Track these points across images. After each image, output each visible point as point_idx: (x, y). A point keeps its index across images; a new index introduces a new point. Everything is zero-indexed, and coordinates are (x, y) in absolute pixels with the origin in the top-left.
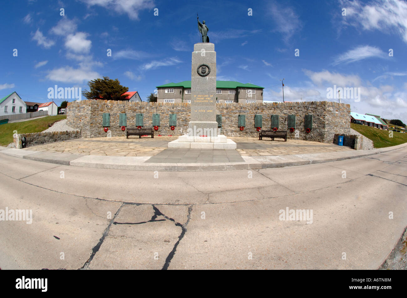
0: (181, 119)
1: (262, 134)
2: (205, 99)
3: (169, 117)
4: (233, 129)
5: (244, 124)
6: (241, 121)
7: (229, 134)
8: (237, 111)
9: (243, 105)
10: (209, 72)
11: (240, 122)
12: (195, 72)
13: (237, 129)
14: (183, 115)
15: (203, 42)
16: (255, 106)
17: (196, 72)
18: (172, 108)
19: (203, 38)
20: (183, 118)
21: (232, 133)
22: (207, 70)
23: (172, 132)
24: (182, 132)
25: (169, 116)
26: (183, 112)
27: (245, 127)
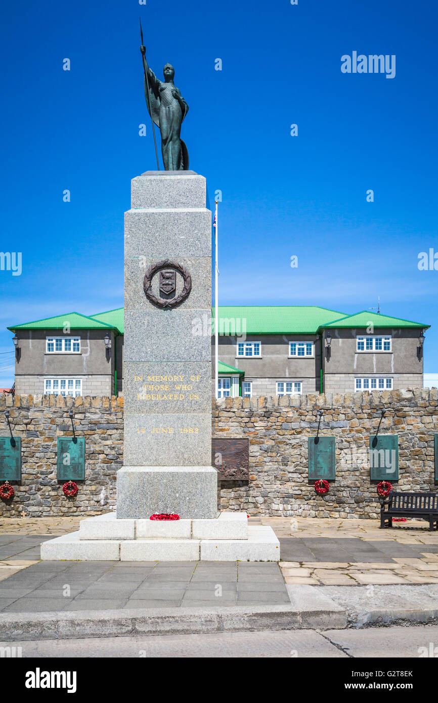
0: (102, 456)
1: (390, 506)
2: (172, 391)
3: (56, 449)
4: (290, 488)
5: (331, 470)
6: (320, 459)
7: (275, 507)
8: (303, 424)
9: (325, 401)
10: (187, 292)
11: (317, 463)
12: (135, 292)
13: (303, 488)
14: (109, 442)
15: (166, 168)
16: (371, 402)
17: (142, 293)
18: (65, 415)
19: (167, 151)
20: (108, 451)
21: (286, 503)
22: (180, 284)
23: (68, 504)
24: (106, 504)
25: (55, 445)
26: (109, 432)
27: (334, 481)
